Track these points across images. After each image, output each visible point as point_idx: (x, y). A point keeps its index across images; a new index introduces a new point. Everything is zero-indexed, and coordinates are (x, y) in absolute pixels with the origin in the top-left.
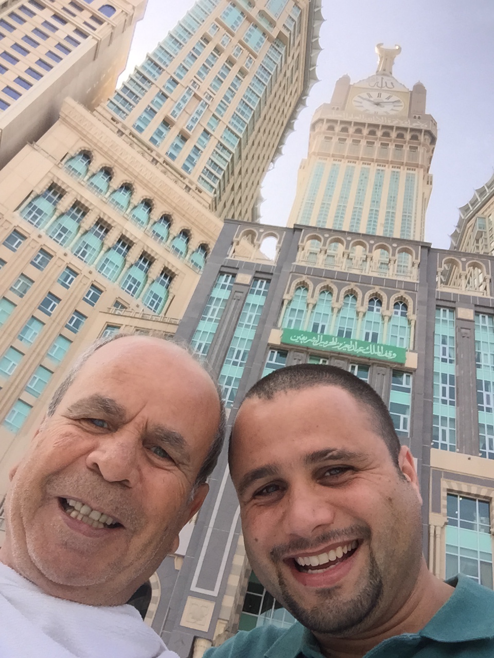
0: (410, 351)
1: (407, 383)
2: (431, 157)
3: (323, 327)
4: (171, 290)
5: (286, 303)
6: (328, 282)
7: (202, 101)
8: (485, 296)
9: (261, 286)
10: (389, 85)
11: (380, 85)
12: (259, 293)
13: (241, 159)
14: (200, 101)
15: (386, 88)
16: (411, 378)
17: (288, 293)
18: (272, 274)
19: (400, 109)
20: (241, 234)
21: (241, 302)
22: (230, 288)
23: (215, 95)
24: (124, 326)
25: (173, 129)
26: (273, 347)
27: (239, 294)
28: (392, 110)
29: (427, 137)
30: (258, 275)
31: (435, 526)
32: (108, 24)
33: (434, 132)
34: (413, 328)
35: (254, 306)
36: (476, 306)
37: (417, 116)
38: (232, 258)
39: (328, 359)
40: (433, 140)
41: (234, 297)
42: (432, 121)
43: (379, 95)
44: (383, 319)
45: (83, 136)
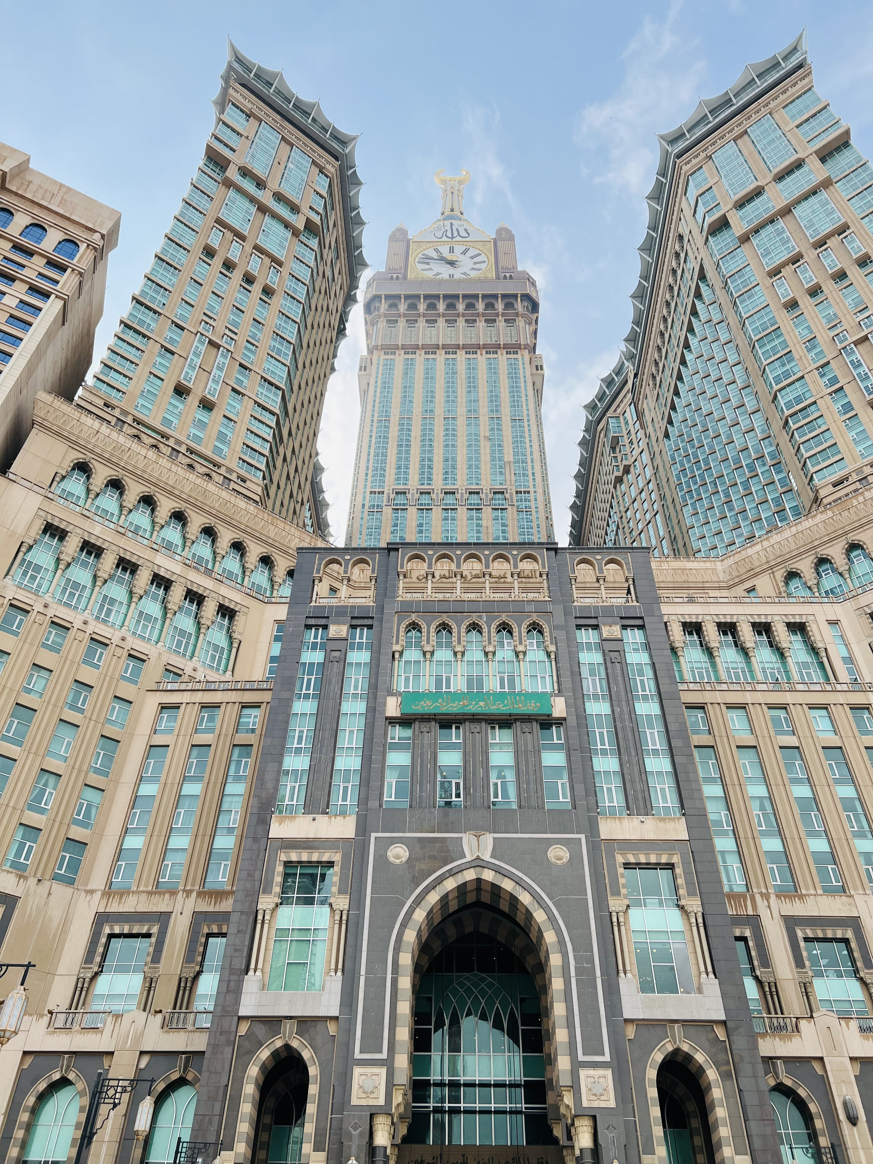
0: (556, 695)
1: (559, 738)
2: (536, 329)
3: (448, 680)
4: (235, 635)
5: (397, 655)
6: (445, 618)
7: (222, 348)
8: (630, 604)
9: (361, 637)
10: (463, 233)
11: (449, 234)
12: (360, 647)
13: (288, 416)
14: (219, 349)
15: (458, 239)
16: (562, 729)
17: (397, 642)
18: (372, 618)
19: (483, 266)
20: (322, 565)
21: (342, 663)
22: (323, 647)
23: (236, 334)
24: (184, 705)
25: (190, 398)
26: (392, 721)
27: (337, 654)
28: (473, 269)
29: (526, 304)
30: (355, 622)
31: (617, 913)
32: (73, 270)
33: (534, 295)
34: (553, 663)
35: (358, 664)
36: (621, 618)
37: (508, 275)
38: (317, 604)
39: (461, 723)
40: (534, 306)
41: (331, 659)
42: (529, 280)
43: (451, 250)
44: (517, 656)
45: (74, 443)
